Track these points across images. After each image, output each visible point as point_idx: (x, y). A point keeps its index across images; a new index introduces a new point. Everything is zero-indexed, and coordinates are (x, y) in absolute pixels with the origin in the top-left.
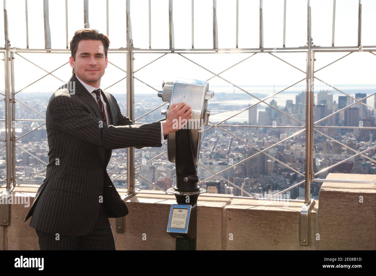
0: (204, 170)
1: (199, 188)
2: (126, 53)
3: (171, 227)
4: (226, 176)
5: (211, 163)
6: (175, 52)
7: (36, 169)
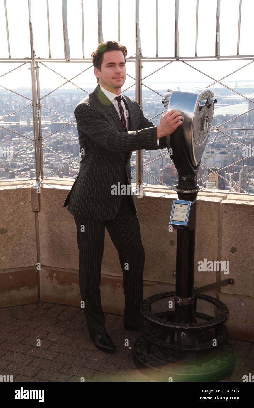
0: (207, 158)
1: (198, 186)
2: (135, 61)
3: (173, 220)
4: (226, 163)
5: (212, 152)
6: (180, 59)
7: (64, 156)
